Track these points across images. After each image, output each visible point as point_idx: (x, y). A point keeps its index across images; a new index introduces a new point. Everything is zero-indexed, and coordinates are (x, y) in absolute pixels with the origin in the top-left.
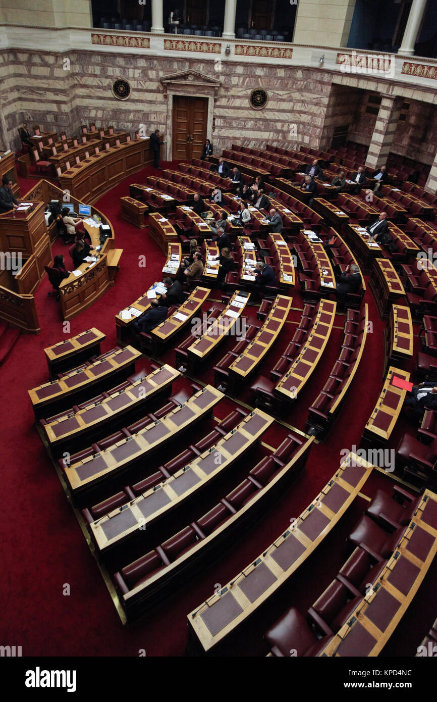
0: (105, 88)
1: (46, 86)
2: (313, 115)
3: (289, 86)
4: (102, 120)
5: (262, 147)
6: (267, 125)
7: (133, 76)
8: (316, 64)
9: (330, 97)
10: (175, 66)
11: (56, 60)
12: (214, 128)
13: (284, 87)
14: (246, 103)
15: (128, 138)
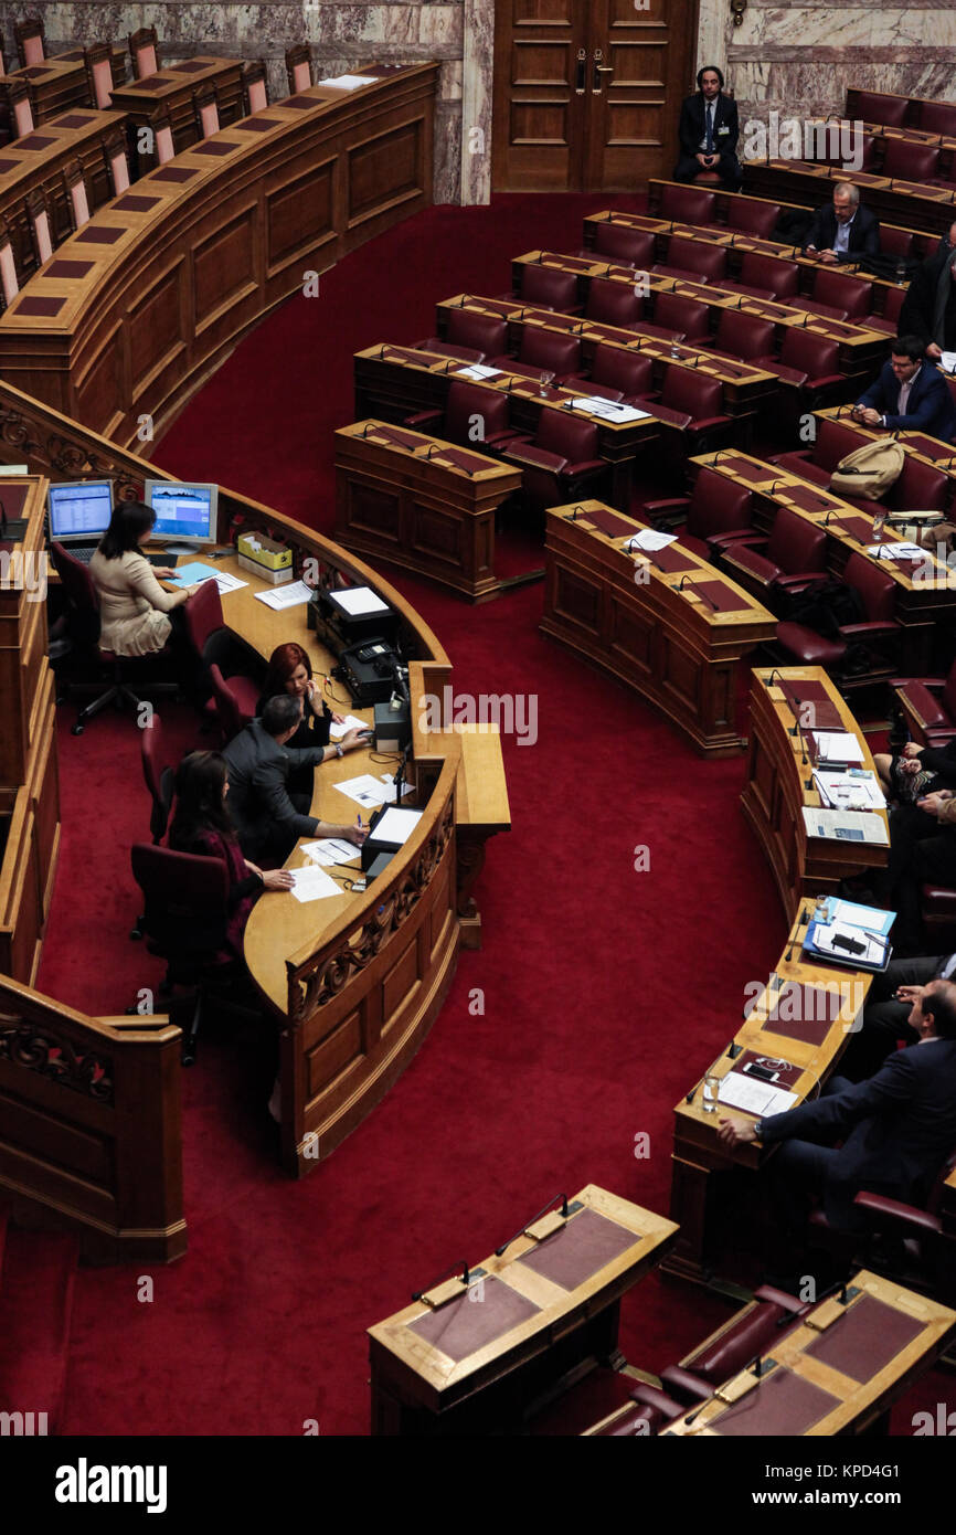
15: (258, 92)
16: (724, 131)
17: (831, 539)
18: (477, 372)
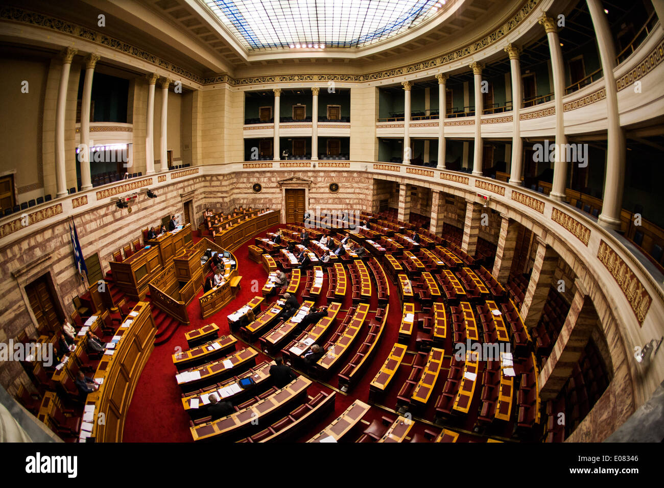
0: (248, 188)
1: (218, 190)
2: (366, 194)
3: (350, 180)
4: (246, 204)
6: (341, 201)
7: (263, 181)
8: (364, 170)
9: (374, 185)
10: (286, 174)
11: (224, 178)
12: (309, 204)
13: (348, 181)
14: (327, 190)
15: (259, 213)
18: (266, 240)
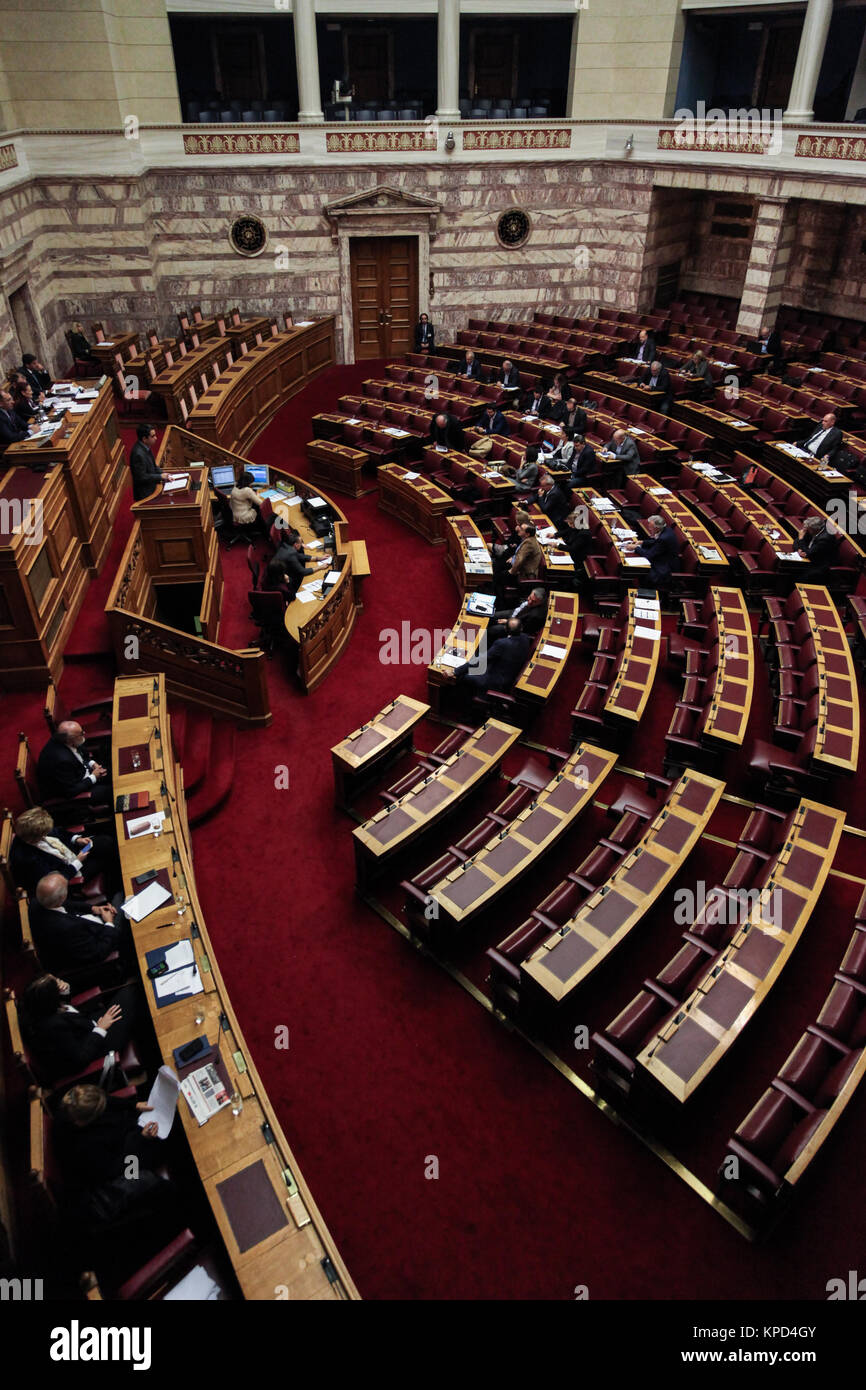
0: (215, 238)
1: (108, 244)
2: (619, 248)
3: (569, 198)
4: (213, 299)
5: (525, 319)
6: (532, 275)
7: (270, 207)
8: (618, 154)
9: (651, 212)
10: (351, 181)
11: (128, 194)
12: (432, 292)
13: (559, 202)
14: (491, 238)
15: (274, 329)
16: (430, 335)
17: (470, 472)
18: (353, 422)
